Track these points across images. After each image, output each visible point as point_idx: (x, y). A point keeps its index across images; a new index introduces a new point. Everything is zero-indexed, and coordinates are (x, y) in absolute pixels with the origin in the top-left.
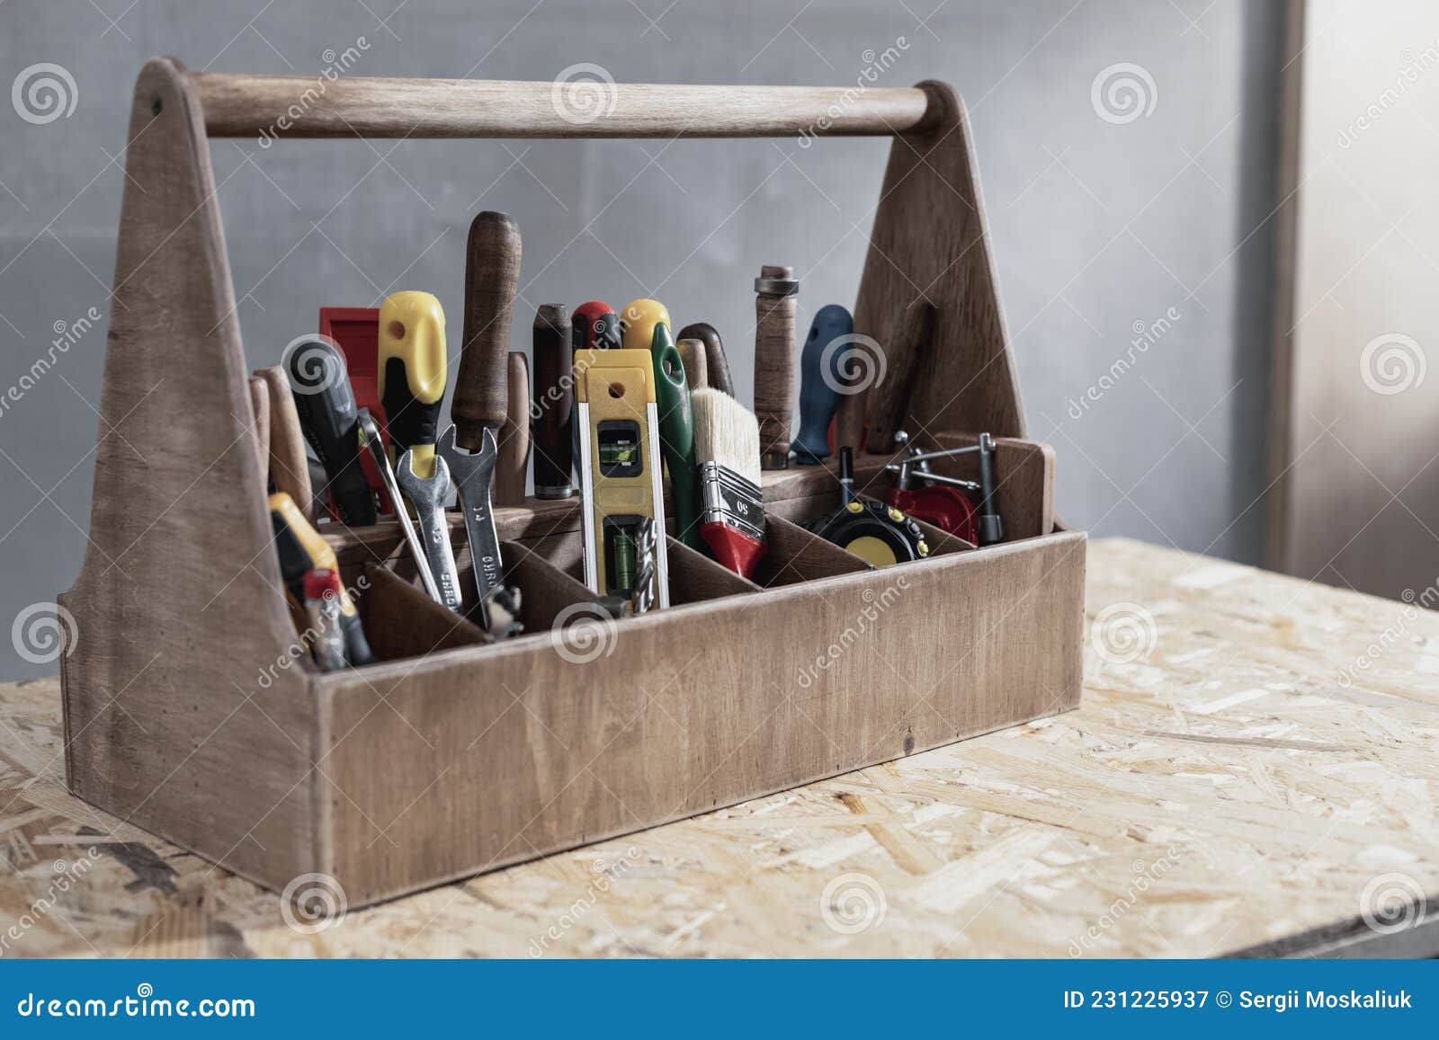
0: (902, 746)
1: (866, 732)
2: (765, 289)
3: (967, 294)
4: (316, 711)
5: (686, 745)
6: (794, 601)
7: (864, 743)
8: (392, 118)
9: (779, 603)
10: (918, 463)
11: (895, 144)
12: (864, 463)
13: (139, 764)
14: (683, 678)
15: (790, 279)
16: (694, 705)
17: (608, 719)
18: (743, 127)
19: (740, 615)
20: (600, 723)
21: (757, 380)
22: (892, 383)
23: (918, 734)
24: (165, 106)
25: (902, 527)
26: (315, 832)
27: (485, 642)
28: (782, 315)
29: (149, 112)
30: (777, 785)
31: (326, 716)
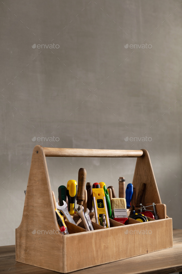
0: (146, 252)
1: (141, 249)
2: (120, 181)
3: (150, 182)
4: (64, 240)
5: (115, 249)
6: (130, 227)
7: (141, 251)
8: (69, 154)
9: (128, 227)
10: (144, 208)
11: (137, 159)
12: (136, 208)
13: (30, 254)
14: (114, 238)
15: (124, 179)
16: (116, 242)
17: (104, 244)
18: (117, 156)
19: (122, 229)
20: (103, 245)
21: (119, 195)
22: (139, 196)
23: (149, 250)
24: (39, 152)
25: (144, 217)
26: (63, 260)
27: (86, 231)
28: (123, 184)
29: (36, 153)
30: (128, 257)
31: (65, 241)
